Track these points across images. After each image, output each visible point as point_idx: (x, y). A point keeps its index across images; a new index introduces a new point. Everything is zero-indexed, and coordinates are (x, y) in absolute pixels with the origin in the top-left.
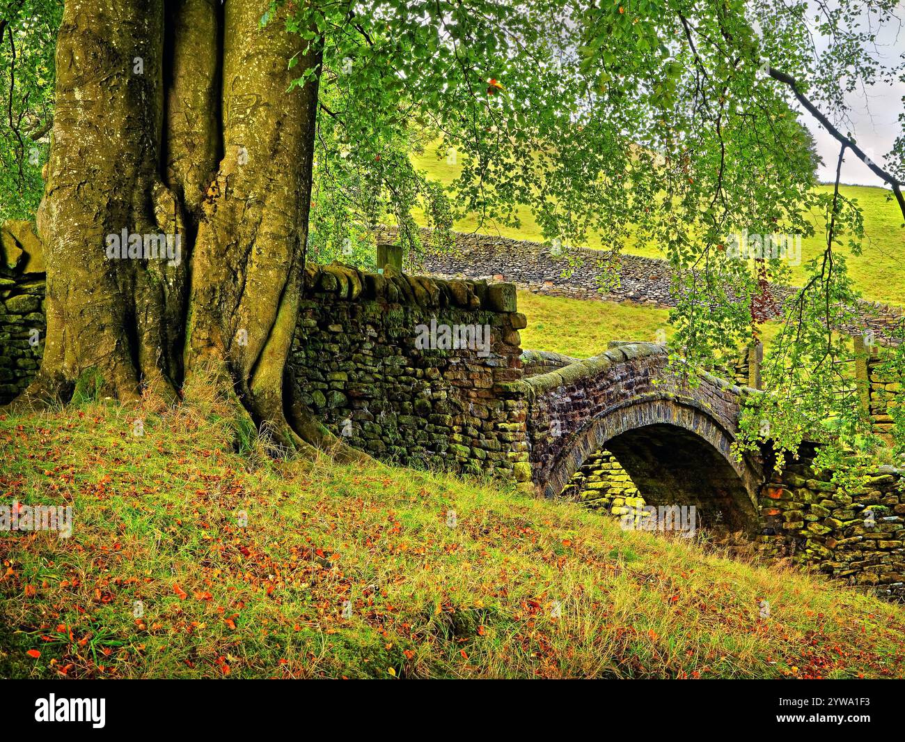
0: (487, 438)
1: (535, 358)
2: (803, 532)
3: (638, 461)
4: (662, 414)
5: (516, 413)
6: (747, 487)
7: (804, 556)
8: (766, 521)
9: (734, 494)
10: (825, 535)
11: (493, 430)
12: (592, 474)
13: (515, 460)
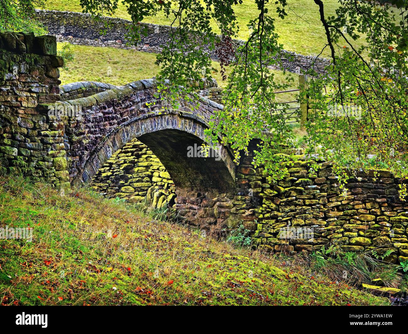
0: (31, 141)
1: (91, 87)
2: (261, 194)
3: (163, 151)
4: (170, 123)
5: (55, 124)
6: (228, 167)
7: (261, 208)
8: (240, 187)
9: (221, 171)
10: (273, 196)
11: (37, 136)
12: (141, 157)
13: (54, 156)
